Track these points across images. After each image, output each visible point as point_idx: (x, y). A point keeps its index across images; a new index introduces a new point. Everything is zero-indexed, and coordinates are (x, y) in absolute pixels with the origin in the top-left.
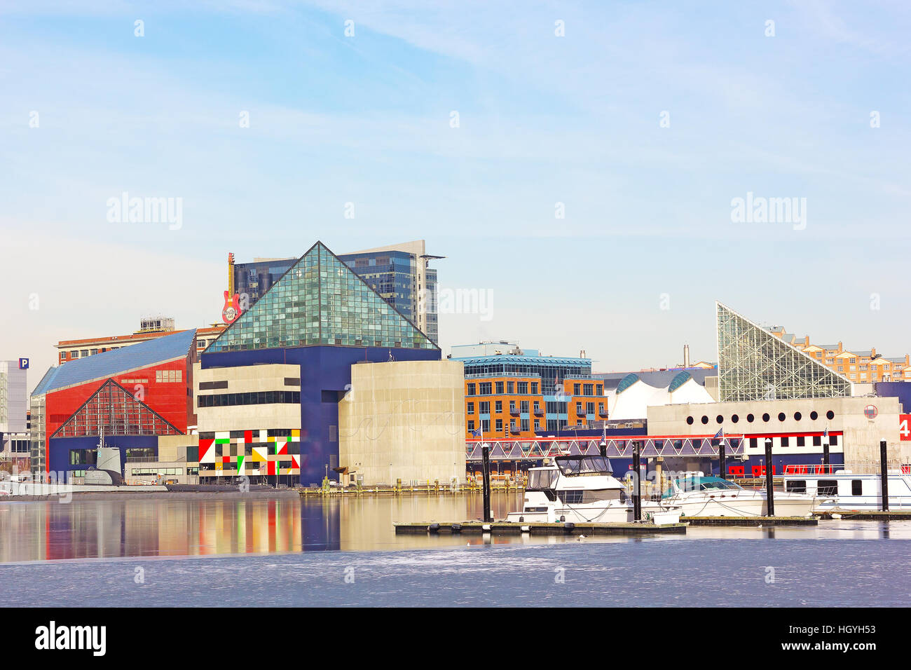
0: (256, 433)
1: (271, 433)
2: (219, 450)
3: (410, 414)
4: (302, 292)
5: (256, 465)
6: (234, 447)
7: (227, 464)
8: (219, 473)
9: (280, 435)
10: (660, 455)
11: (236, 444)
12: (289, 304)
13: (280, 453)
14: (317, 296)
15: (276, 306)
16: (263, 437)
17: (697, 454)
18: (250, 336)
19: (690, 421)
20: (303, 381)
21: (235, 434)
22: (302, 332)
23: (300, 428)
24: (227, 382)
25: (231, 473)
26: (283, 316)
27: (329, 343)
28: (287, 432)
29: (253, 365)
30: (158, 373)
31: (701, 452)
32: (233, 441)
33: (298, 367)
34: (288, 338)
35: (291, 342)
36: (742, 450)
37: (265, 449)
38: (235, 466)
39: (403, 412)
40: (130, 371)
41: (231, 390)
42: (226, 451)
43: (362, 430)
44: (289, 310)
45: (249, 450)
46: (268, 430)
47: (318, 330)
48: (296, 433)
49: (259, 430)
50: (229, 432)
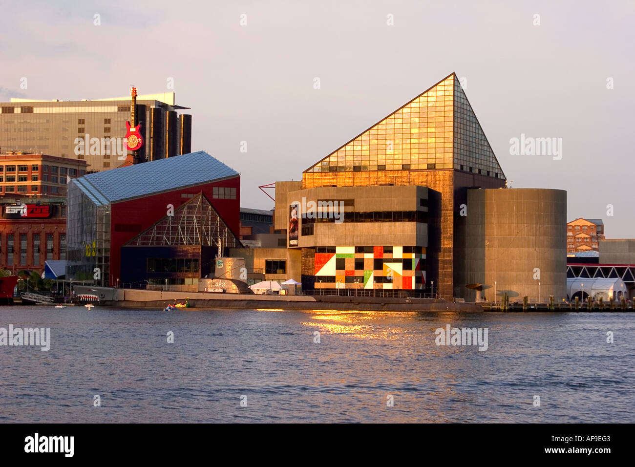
0: (389, 250)
1: (408, 250)
2: (340, 265)
7: (350, 277)
8: (340, 285)
11: (363, 259)
13: (416, 269)
16: (398, 254)
18: (364, 158)
23: (427, 246)
24: (353, 199)
25: (356, 285)
27: (458, 168)
28: (418, 250)
30: (215, 189)
32: (359, 256)
37: (401, 264)
38: (362, 279)
41: (358, 208)
42: (350, 265)
45: (378, 264)
46: (403, 247)
48: (424, 250)
49: (392, 247)
50: (354, 247)
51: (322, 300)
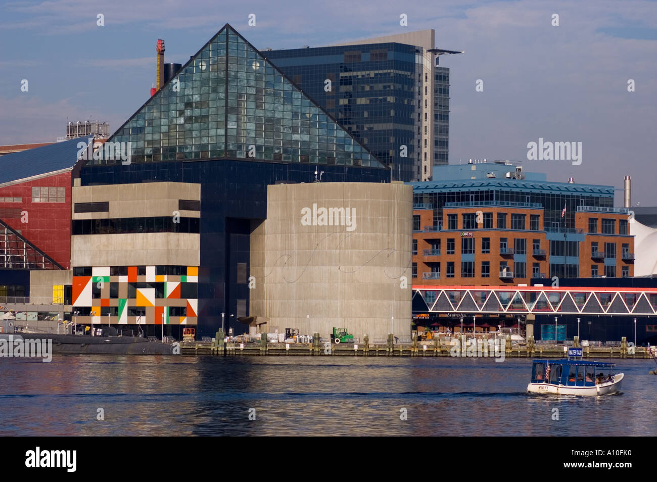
1: (161, 270)
3: (339, 250)
4: (205, 90)
6: (114, 289)
8: (94, 319)
9: (172, 274)
11: (117, 284)
12: (189, 105)
14: (222, 95)
15: (173, 107)
16: (151, 275)
18: (140, 145)
20: (203, 205)
22: (205, 141)
23: (199, 265)
25: (110, 320)
26: (182, 121)
27: (238, 156)
28: (182, 270)
29: (141, 182)
30: (35, 189)
32: (114, 279)
33: (198, 186)
34: (187, 148)
35: (190, 154)
38: (116, 311)
39: (330, 248)
41: (113, 213)
43: (279, 269)
44: (188, 113)
46: (157, 267)
47: (223, 138)
48: (193, 271)
49: (145, 266)
50: (109, 268)
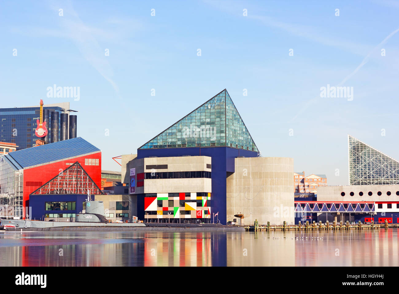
0: (189, 195)
1: (199, 194)
2: (160, 204)
3: (274, 186)
4: (213, 117)
5: (188, 212)
6: (171, 203)
7: (165, 211)
8: (160, 216)
9: (203, 196)
10: (338, 211)
11: (173, 200)
12: (203, 124)
13: (205, 206)
16: (194, 197)
17: (355, 211)
18: (173, 140)
19: (343, 194)
20: (212, 166)
21: (171, 195)
23: (211, 192)
24: (167, 165)
25: (169, 216)
27: (228, 145)
28: (206, 194)
29: (182, 156)
30: (86, 160)
31: (356, 211)
32: (171, 198)
33: (211, 158)
34: (202, 142)
35: (204, 144)
36: (374, 210)
37: (195, 203)
38: (172, 213)
39: (271, 185)
40: (70, 158)
41: (170, 170)
42: (165, 204)
43: (242, 194)
45: (182, 204)
46: (197, 193)
47: (224, 138)
48: (209, 195)
49: (190, 193)
50: (168, 194)
51: (150, 226)
